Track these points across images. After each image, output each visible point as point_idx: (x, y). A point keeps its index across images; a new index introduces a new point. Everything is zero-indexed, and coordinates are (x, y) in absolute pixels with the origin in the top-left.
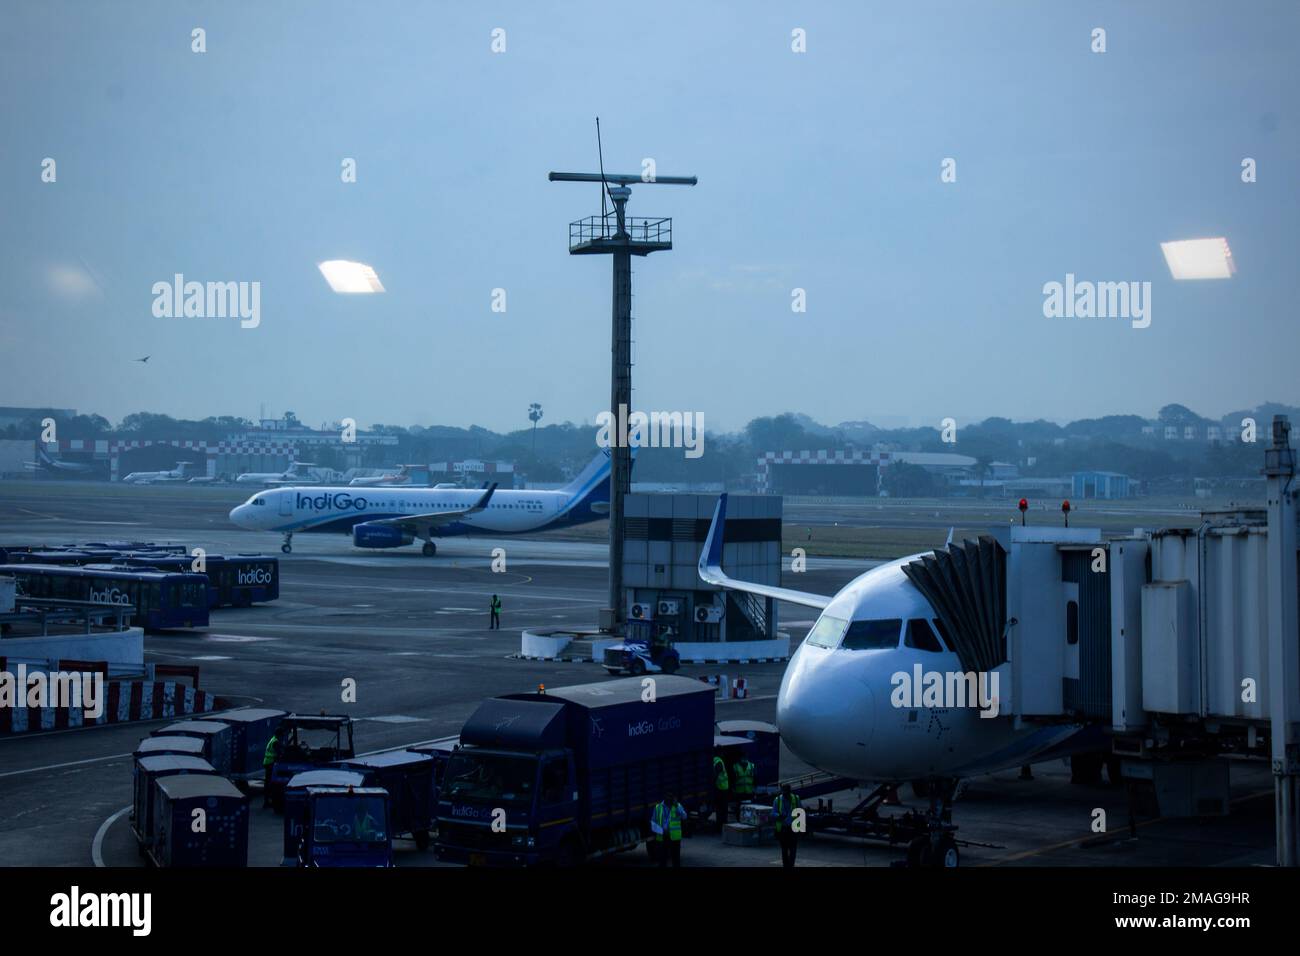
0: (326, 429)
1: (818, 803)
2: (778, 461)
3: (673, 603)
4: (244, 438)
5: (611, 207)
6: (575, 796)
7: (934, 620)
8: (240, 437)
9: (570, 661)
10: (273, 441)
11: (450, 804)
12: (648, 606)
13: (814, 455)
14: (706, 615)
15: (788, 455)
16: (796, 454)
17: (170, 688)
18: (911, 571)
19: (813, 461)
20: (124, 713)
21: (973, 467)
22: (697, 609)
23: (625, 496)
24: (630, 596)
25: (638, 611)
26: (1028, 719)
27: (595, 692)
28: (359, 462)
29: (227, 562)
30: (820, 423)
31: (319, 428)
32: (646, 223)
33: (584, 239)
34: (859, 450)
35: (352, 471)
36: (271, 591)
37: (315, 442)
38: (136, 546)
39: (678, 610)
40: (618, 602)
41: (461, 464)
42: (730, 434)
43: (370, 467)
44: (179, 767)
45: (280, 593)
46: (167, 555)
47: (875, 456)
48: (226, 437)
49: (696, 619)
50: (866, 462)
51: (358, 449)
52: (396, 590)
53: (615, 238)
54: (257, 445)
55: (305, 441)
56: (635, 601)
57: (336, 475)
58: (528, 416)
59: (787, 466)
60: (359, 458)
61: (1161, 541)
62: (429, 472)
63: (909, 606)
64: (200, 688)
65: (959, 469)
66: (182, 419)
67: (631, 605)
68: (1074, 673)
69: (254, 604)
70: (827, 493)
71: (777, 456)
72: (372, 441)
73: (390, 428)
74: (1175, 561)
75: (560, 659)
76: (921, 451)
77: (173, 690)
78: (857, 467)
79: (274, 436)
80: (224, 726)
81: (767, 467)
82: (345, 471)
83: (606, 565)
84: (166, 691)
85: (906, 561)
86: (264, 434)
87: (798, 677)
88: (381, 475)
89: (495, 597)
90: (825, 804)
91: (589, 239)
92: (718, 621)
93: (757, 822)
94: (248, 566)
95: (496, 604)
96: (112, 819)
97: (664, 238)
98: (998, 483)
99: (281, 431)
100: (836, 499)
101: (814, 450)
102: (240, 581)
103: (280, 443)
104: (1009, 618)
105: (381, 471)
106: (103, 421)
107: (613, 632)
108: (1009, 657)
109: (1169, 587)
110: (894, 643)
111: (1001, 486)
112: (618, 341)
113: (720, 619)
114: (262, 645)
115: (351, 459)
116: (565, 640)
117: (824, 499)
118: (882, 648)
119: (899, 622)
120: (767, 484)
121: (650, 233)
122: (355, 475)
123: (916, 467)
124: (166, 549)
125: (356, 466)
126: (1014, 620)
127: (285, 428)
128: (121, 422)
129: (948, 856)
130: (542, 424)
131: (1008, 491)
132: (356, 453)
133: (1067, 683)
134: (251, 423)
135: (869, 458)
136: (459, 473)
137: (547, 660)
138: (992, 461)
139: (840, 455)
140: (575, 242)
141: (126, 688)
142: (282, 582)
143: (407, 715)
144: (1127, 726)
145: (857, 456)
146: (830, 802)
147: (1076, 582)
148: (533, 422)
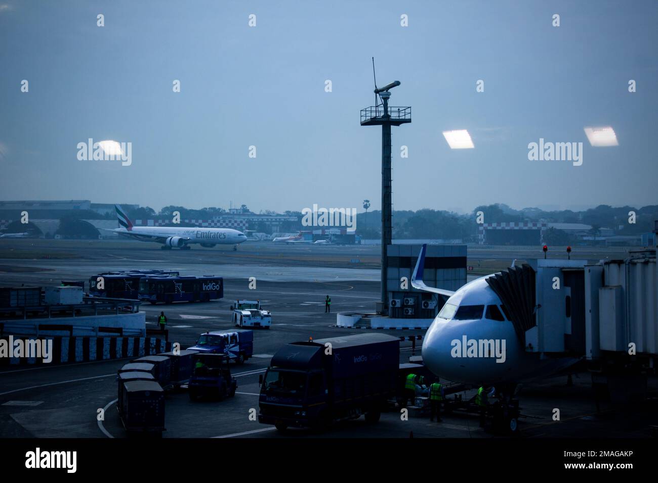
0: (262, 213)
1: (454, 396)
2: (490, 228)
3: (411, 299)
4: (221, 218)
5: (380, 101)
6: (327, 391)
7: (501, 306)
8: (219, 218)
9: (360, 328)
10: (235, 219)
11: (265, 395)
12: (399, 300)
13: (508, 225)
14: (428, 306)
15: (494, 225)
16: (499, 224)
17: (153, 340)
18: (490, 281)
19: (507, 228)
20: (130, 353)
21: (590, 230)
22: (423, 302)
23: (388, 246)
24: (390, 295)
25: (394, 303)
26: (547, 354)
27: (339, 341)
28: (278, 229)
29: (197, 279)
30: (513, 209)
31: (258, 213)
32: (399, 109)
33: (368, 118)
34: (532, 222)
35: (274, 234)
36: (220, 294)
37: (257, 220)
38: (154, 272)
39: (414, 302)
40: (385, 298)
41: (328, 230)
42: (467, 214)
43: (284, 232)
44: (137, 377)
45: (224, 295)
46: (168, 276)
47: (539, 225)
48: (212, 218)
49: (423, 307)
50: (535, 228)
51: (278, 223)
52: (283, 293)
53: (383, 117)
54: (227, 221)
55: (251, 220)
56: (393, 298)
57: (267, 236)
58: (363, 206)
59: (494, 230)
60: (278, 227)
61: (609, 266)
62: (313, 235)
63: (489, 299)
64: (169, 341)
65: (583, 231)
66: (190, 209)
67: (391, 300)
68: (569, 332)
69: (210, 300)
70: (514, 244)
71: (489, 226)
72: (285, 219)
73: (294, 213)
74: (615, 276)
75: (355, 327)
76: (564, 222)
77: (155, 342)
78: (530, 231)
79: (237, 217)
80: (167, 358)
81: (484, 231)
82: (271, 235)
83: (380, 280)
84: (152, 342)
85: (487, 277)
86: (231, 216)
87: (433, 333)
88: (289, 236)
89: (328, 296)
90: (458, 397)
91: (369, 118)
92: (434, 308)
93: (422, 405)
94: (208, 282)
95: (328, 300)
96: (112, 403)
97: (408, 117)
98: (603, 238)
99: (239, 215)
100: (518, 247)
101: (508, 222)
102: (204, 289)
103: (239, 221)
104: (537, 304)
105: (289, 234)
106: (151, 210)
107: (383, 314)
108: (537, 324)
109: (611, 289)
110: (480, 317)
111: (605, 241)
112: (385, 169)
113: (435, 307)
114: (210, 320)
115: (274, 228)
116: (358, 318)
117: (512, 247)
118: (474, 319)
119: (482, 307)
120: (484, 240)
121: (401, 114)
122: (276, 236)
123: (560, 230)
124: (169, 273)
125: (277, 231)
126: (539, 306)
127: (241, 213)
128: (161, 211)
129: (512, 422)
130: (370, 210)
131: (608, 242)
132: (277, 225)
133: (566, 336)
134: (224, 211)
135: (536, 226)
136: (328, 235)
137: (349, 327)
138: (600, 227)
139: (521, 225)
140: (363, 119)
141: (131, 341)
142: (225, 290)
143: (269, 354)
144: (593, 357)
145: (530, 225)
146: (460, 396)
147: (569, 286)
148: (365, 209)
